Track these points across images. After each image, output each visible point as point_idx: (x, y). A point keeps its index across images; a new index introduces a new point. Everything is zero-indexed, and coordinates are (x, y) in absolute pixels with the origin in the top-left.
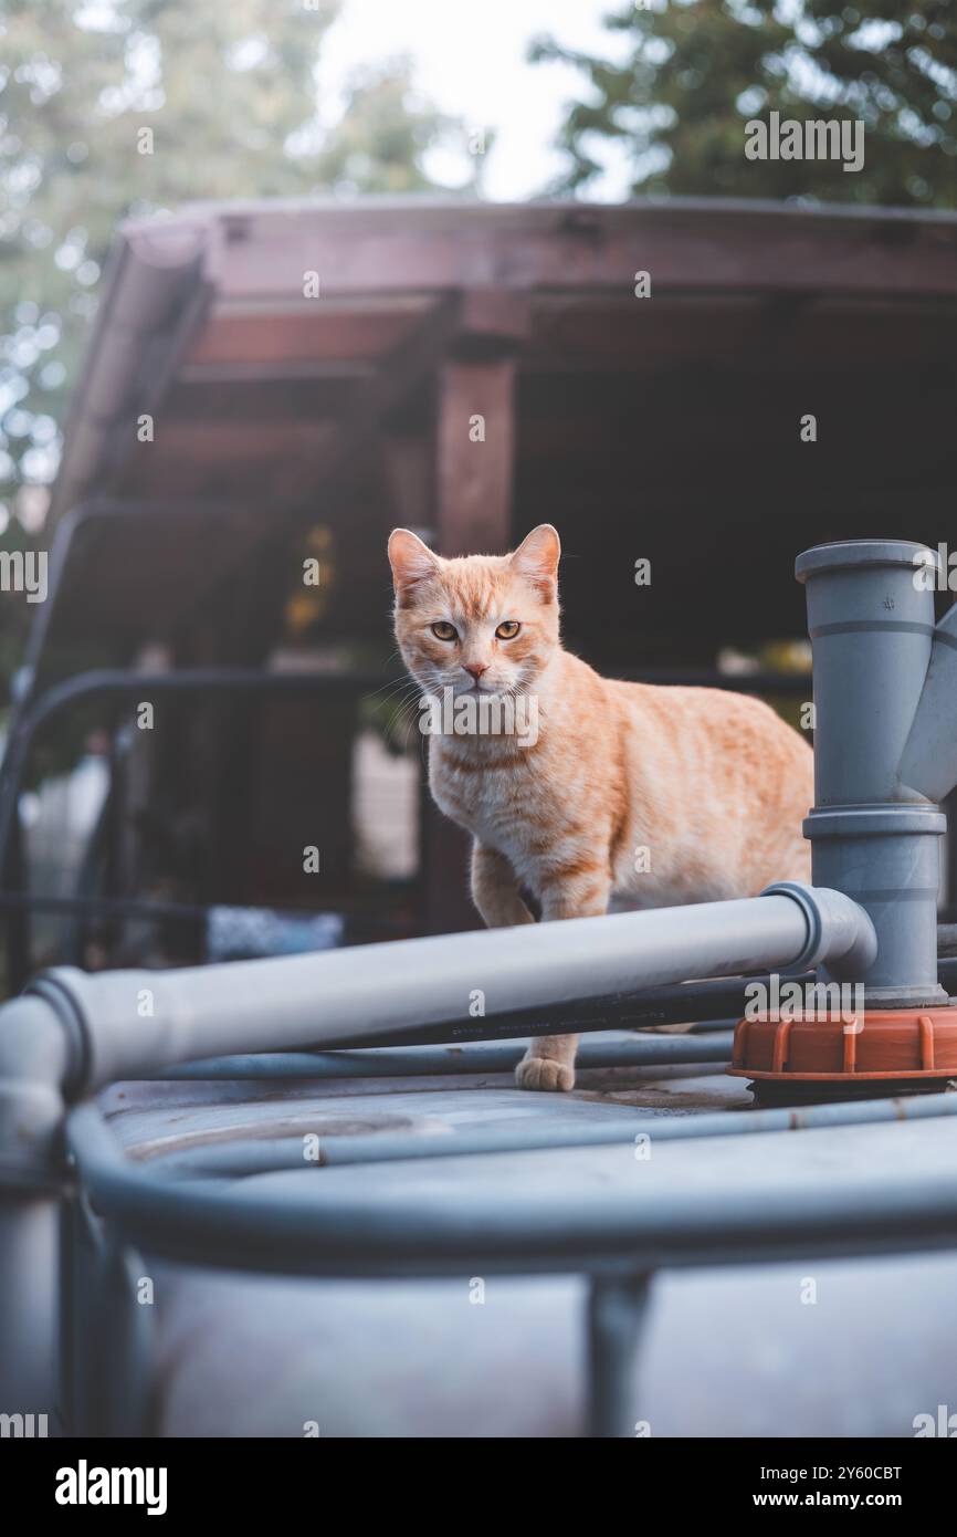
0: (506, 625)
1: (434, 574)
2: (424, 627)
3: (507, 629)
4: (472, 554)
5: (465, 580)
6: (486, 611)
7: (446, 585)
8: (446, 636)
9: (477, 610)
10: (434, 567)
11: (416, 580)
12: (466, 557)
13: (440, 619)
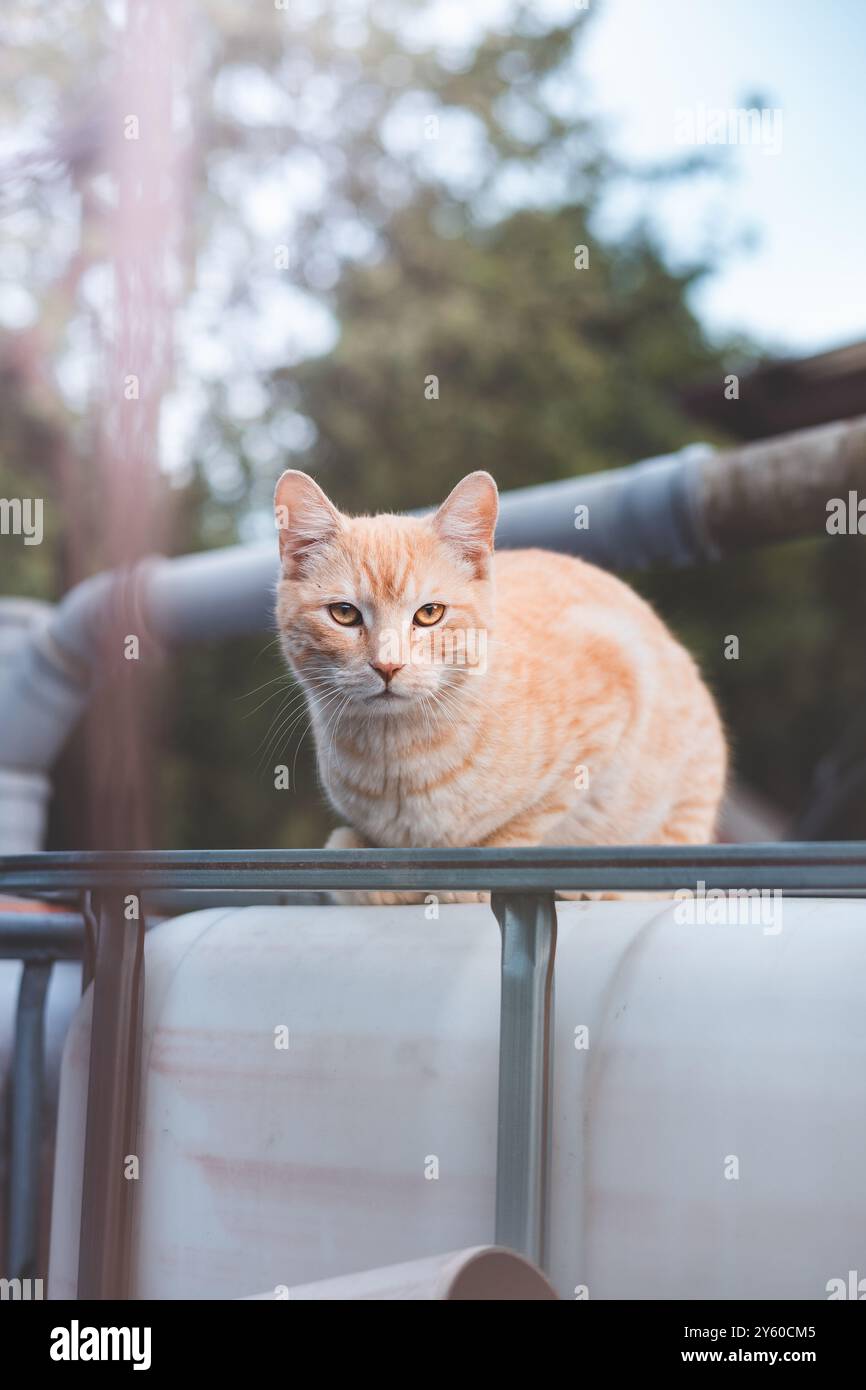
0: (428, 609)
1: (333, 534)
2: (319, 607)
3: (429, 613)
4: (381, 513)
5: (373, 546)
6: (402, 590)
7: (348, 552)
8: (347, 620)
9: (389, 588)
10: (335, 526)
11: (310, 542)
12: (373, 515)
13: (341, 598)
